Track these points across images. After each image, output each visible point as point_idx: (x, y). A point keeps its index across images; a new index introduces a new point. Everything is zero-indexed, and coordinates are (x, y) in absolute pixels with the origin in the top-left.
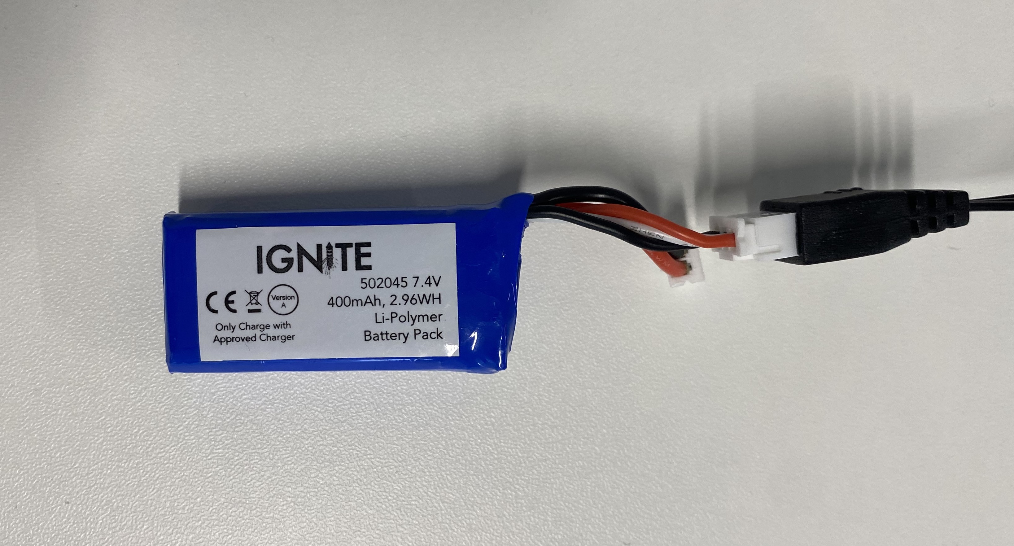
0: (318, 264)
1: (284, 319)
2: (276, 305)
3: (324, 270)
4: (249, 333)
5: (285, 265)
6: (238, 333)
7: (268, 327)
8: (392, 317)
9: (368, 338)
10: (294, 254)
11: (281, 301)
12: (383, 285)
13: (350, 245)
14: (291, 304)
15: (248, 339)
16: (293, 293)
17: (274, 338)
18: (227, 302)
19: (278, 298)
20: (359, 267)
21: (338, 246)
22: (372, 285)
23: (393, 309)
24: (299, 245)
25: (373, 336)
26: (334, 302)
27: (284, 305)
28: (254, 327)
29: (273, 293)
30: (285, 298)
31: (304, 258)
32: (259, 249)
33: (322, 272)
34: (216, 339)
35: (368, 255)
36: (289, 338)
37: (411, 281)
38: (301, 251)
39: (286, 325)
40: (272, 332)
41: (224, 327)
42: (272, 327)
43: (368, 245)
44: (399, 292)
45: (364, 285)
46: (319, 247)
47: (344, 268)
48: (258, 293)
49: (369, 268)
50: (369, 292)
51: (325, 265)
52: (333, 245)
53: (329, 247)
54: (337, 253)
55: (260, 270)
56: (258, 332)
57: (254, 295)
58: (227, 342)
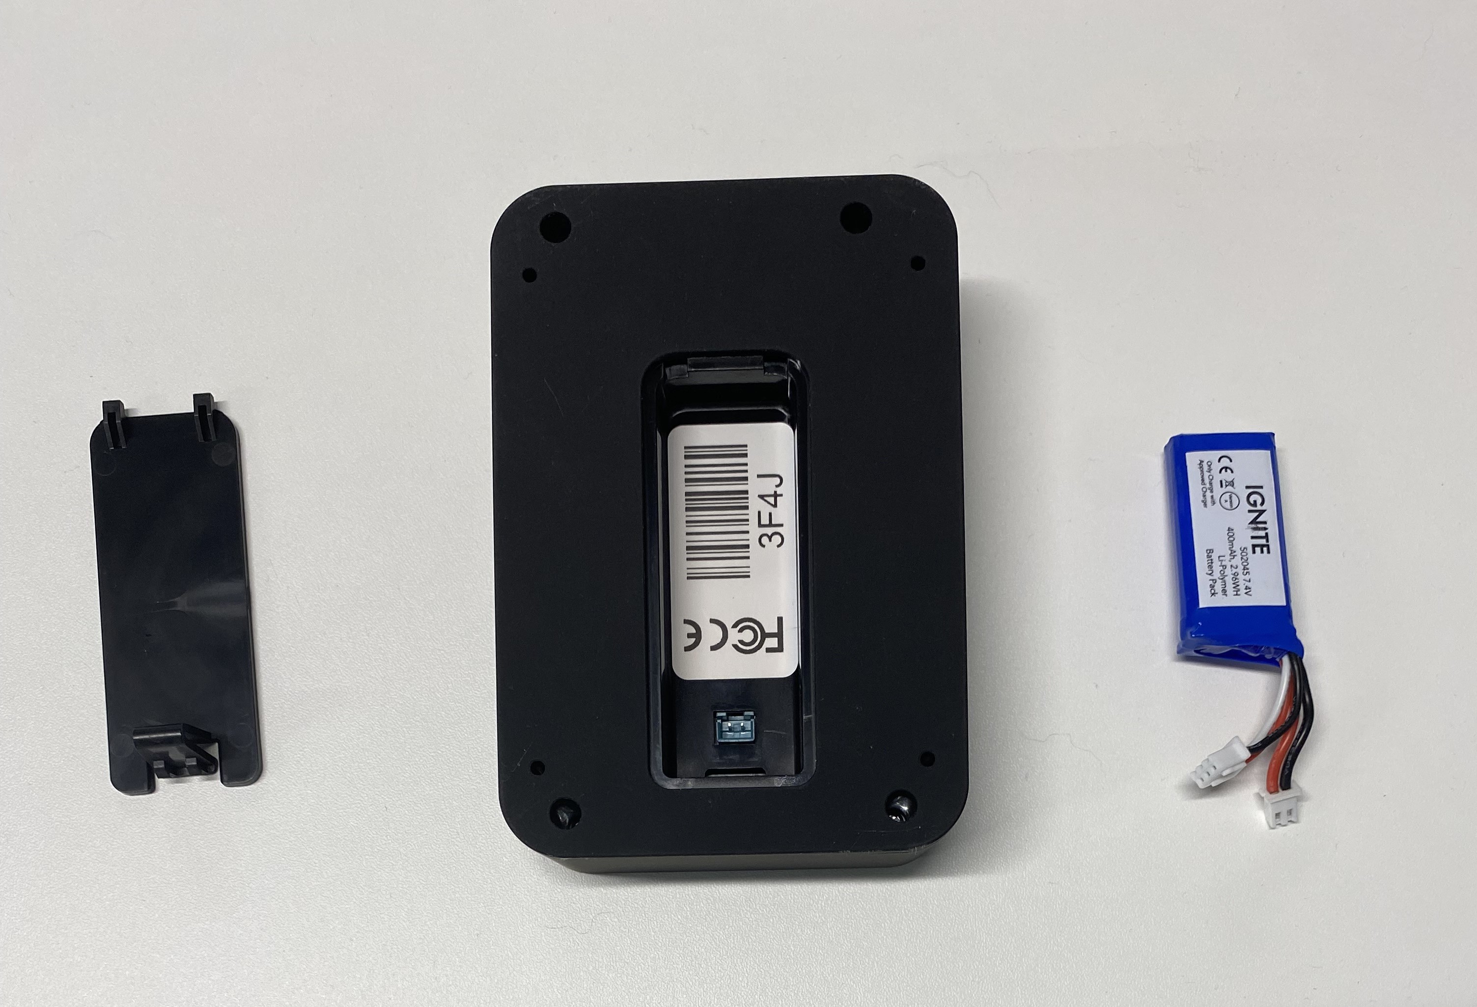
0: (1254, 522)
1: (1217, 501)
2: (1226, 497)
3: (1250, 525)
4: (1207, 481)
5: (1252, 502)
6: (1206, 475)
7: (1212, 491)
8: (1223, 566)
9: (1208, 552)
10: (1259, 507)
11: (1229, 501)
12: (1243, 561)
13: (1267, 541)
14: (1228, 505)
15: (1203, 480)
16: (1234, 506)
17: (1204, 496)
18: (1226, 468)
19: (1231, 497)
20: (1254, 546)
21: (1267, 534)
22: (1243, 554)
23: (1229, 567)
24: (1264, 511)
25: (1210, 554)
26: (1230, 531)
27: (1226, 501)
28: (1211, 484)
29: (1233, 495)
30: (1231, 502)
31: (1258, 514)
32: (1261, 487)
33: (1249, 524)
34: (1202, 462)
35: (1262, 552)
36: (1205, 505)
37: (1247, 577)
38: (1262, 512)
39: (1214, 503)
40: (1208, 494)
41: (1209, 466)
42: (1211, 494)
43: (1269, 552)
44: (1240, 570)
45: (1242, 549)
46: (1265, 523)
47: (1253, 537)
48: (1233, 486)
49: (1254, 552)
50: (1238, 552)
51: (1253, 526)
52: (1267, 531)
53: (1265, 529)
54: (1262, 533)
55: (1247, 487)
56: (1208, 486)
57: (1232, 484)
58: (1200, 468)
